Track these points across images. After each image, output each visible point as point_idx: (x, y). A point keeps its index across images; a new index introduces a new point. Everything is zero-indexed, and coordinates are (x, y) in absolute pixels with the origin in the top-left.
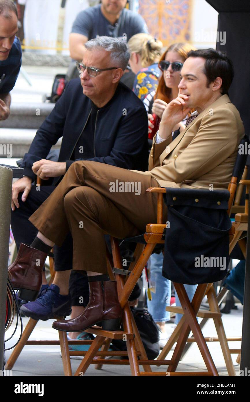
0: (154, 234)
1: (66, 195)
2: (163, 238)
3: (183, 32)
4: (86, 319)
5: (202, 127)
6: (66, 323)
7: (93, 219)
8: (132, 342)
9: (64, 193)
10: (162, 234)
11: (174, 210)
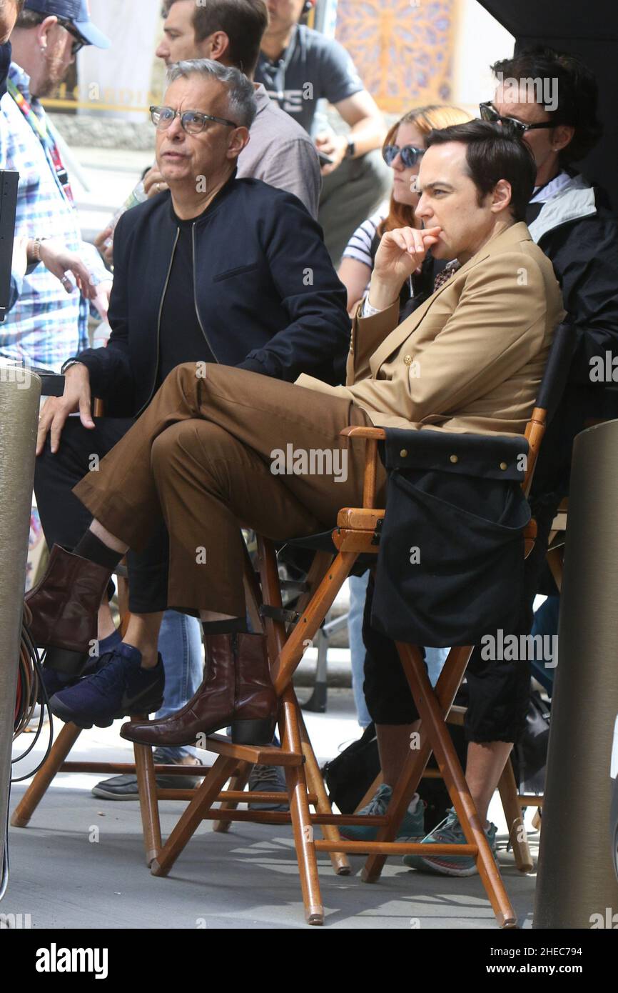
0: (356, 531)
1: (157, 438)
2: (376, 541)
3: (435, 83)
4: (194, 719)
5: (469, 294)
6: (152, 727)
7: (215, 492)
8: (298, 774)
9: (152, 435)
10: (373, 532)
11: (401, 479)
